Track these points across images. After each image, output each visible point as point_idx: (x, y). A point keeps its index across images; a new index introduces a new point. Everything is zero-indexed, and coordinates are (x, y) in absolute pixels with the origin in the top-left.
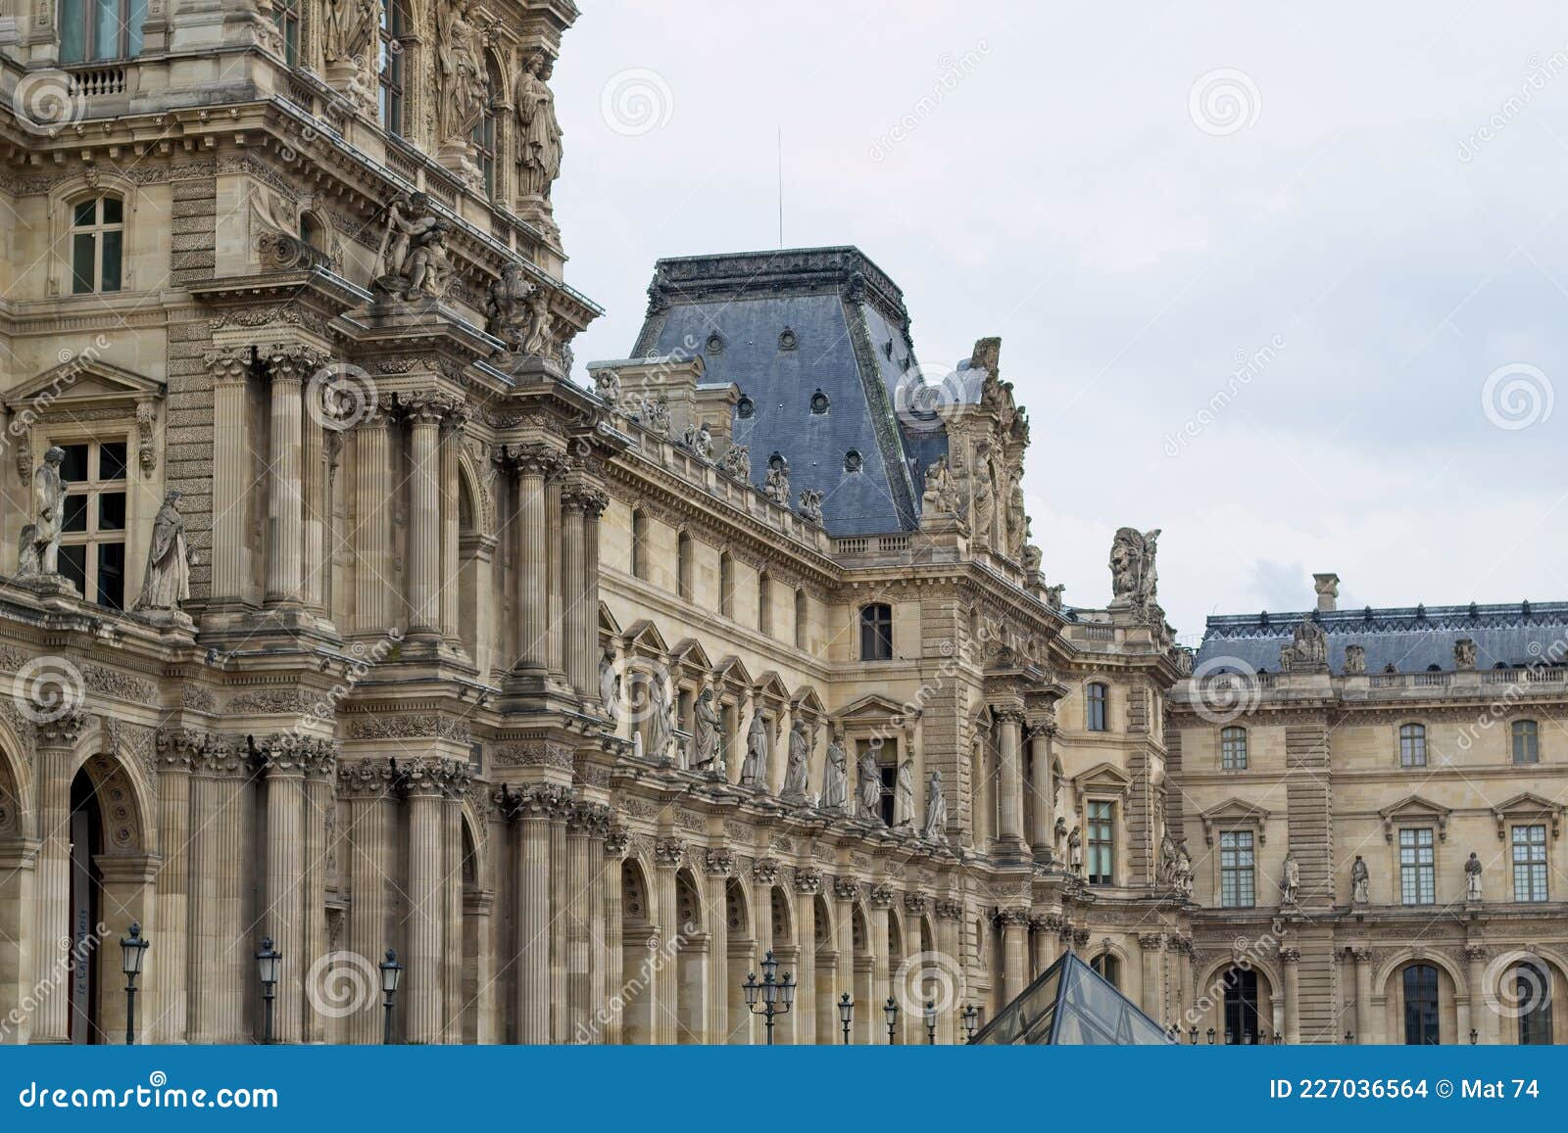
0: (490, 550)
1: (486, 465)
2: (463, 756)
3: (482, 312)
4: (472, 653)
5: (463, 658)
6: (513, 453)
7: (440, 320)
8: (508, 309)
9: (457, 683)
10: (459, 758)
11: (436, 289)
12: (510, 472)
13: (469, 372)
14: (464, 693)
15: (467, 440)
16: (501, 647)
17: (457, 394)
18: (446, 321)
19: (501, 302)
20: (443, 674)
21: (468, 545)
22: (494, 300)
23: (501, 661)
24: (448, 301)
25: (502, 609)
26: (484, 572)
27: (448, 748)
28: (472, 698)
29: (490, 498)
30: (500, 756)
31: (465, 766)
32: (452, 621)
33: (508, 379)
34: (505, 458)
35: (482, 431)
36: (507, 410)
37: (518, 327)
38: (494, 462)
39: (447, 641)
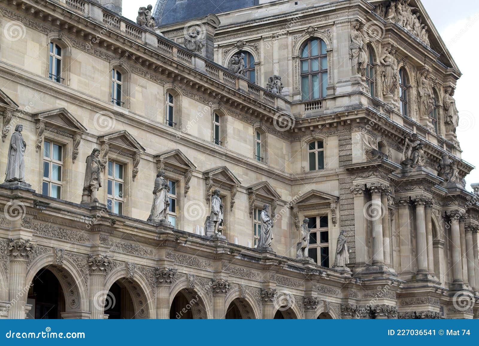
0: (443, 244)
1: (440, 218)
2: (437, 310)
3: (436, 170)
4: (439, 277)
5: (436, 279)
6: (448, 214)
7: (423, 173)
8: (444, 168)
9: (434, 287)
10: (436, 311)
11: (421, 163)
12: (447, 219)
13: (433, 189)
14: (437, 290)
15: (433, 210)
16: (448, 275)
17: (429, 196)
18: (425, 173)
19: (442, 166)
20: (430, 284)
21: (436, 244)
22: (440, 166)
23: (448, 280)
24: (425, 167)
25: (447, 263)
26: (441, 252)
27: (433, 308)
28: (439, 292)
29: (442, 228)
30: (449, 310)
31: (438, 314)
32: (432, 267)
33: (446, 191)
34: (446, 215)
35: (438, 207)
36: (446, 200)
37: (448, 174)
38: (442, 217)
39: (431, 274)
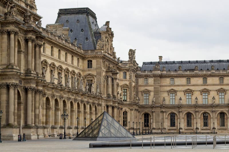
0: (24, 52)
1: (23, 40)
2: (18, 82)
3: (23, 17)
4: (20, 67)
5: (18, 68)
6: (27, 38)
7: (14, 19)
8: (27, 17)
9: (16, 72)
10: (17, 83)
11: (14, 14)
12: (27, 41)
13: (20, 26)
14: (17, 73)
15: (20, 36)
16: (25, 66)
17: (17, 30)
18: (15, 19)
19: (26, 16)
20: (14, 70)
21: (19, 52)
22: (25, 16)
23: (25, 68)
24: (16, 16)
25: (25, 61)
26: (22, 56)
27: (15, 81)
28: (19, 74)
29: (23, 45)
30: (24, 82)
31: (18, 84)
32: (16, 63)
33: (27, 28)
35: (22, 35)
36: (26, 32)
37: (28, 20)
38: (24, 39)
39: (15, 66)
